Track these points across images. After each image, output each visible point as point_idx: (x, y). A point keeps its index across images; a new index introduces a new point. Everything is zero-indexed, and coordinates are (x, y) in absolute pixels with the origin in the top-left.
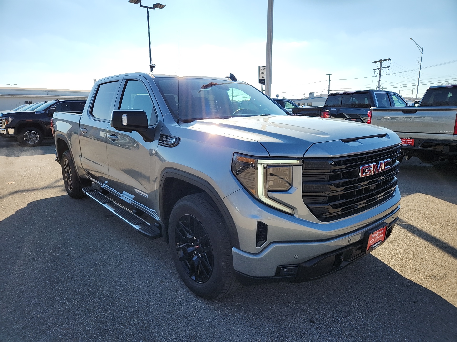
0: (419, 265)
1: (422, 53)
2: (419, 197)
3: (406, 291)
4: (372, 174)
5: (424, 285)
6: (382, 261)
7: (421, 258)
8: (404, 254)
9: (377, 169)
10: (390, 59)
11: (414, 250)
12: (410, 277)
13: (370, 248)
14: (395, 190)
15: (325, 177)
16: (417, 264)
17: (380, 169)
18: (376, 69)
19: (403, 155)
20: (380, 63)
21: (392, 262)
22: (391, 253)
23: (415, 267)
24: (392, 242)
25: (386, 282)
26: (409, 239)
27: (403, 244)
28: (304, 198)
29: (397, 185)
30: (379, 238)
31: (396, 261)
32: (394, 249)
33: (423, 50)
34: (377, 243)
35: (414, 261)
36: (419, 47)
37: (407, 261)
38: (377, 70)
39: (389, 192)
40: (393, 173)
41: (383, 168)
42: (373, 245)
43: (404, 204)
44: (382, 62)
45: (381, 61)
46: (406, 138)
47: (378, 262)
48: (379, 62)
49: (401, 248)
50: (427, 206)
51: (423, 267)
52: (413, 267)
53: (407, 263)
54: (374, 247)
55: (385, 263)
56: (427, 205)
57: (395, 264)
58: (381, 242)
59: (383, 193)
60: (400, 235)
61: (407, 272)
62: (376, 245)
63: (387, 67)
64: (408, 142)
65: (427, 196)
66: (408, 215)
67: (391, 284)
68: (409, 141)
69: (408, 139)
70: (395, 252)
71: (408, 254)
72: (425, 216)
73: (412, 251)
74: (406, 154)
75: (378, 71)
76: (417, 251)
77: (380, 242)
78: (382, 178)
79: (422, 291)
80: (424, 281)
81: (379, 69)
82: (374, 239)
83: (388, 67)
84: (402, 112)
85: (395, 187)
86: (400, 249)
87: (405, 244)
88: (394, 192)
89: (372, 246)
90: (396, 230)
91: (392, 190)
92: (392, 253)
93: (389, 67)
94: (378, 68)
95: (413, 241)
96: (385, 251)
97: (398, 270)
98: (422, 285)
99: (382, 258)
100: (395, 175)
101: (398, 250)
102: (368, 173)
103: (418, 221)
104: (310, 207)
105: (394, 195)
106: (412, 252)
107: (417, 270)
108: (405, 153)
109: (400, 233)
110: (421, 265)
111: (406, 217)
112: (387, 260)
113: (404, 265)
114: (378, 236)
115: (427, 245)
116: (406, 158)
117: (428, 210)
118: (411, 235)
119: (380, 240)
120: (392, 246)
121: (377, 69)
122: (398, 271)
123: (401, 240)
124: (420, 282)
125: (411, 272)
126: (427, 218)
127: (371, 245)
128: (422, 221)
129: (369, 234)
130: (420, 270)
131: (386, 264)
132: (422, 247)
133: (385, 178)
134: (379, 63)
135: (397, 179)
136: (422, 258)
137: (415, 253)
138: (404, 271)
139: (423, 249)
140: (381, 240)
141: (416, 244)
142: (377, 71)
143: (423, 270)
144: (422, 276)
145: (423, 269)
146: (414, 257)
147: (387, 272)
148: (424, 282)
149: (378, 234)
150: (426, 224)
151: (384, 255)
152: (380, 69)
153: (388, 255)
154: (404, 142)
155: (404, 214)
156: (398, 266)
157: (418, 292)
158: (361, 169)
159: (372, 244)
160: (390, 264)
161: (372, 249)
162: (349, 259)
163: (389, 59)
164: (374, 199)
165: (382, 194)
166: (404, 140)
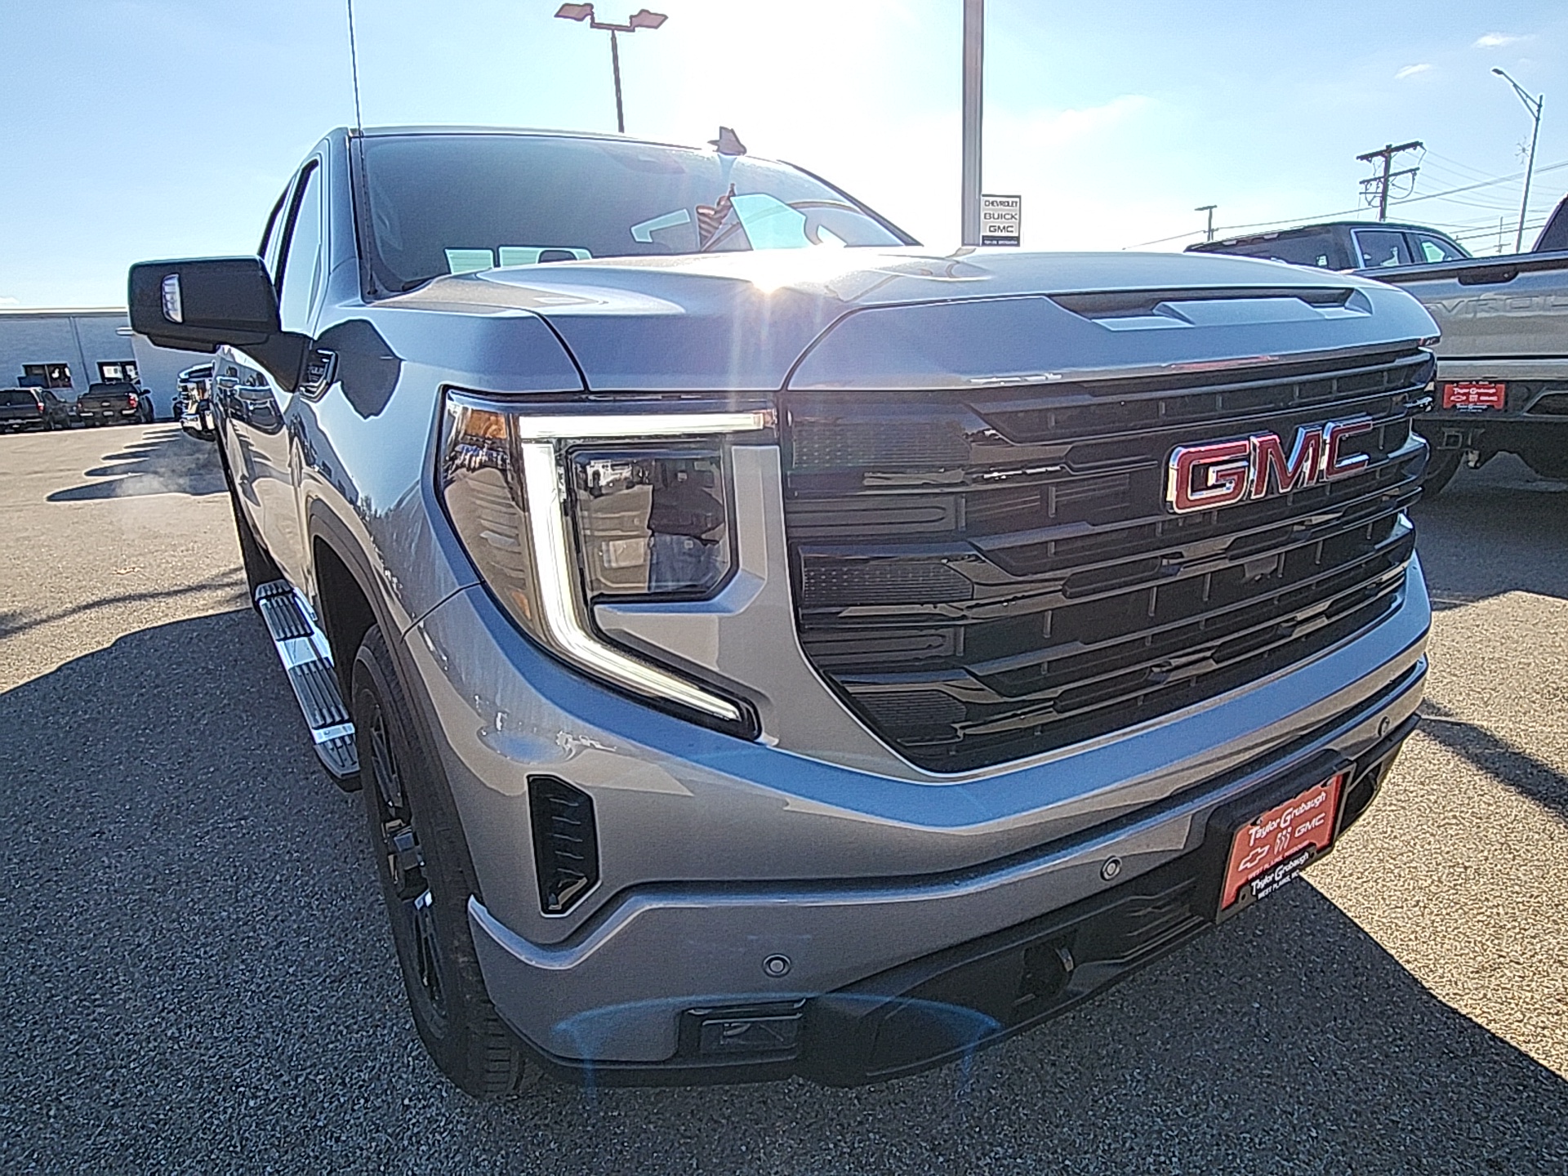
0: (1517, 930)
1: (1538, 119)
2: (1520, 607)
3: (1446, 1085)
4: (1253, 497)
5: (1547, 1055)
6: (1336, 907)
7: (1531, 896)
8: (1447, 871)
9: (1284, 469)
10: (1420, 144)
11: (1493, 849)
12: (1470, 1002)
13: (1241, 894)
14: (1404, 583)
15: (940, 513)
16: (1509, 926)
17: (1307, 466)
18: (1368, 181)
19: (1460, 445)
20: (1384, 159)
21: (1386, 914)
22: (1381, 861)
23: (1499, 945)
24: (1393, 808)
25: (1344, 1024)
26: (1470, 793)
27: (1442, 816)
28: (807, 637)
29: (1414, 554)
30: (1297, 835)
31: (1402, 907)
32: (1397, 842)
33: (1540, 106)
34: (1285, 861)
35: (1495, 910)
36: (1526, 98)
37: (1457, 911)
38: (1374, 183)
39: (1363, 595)
40: (1391, 497)
41: (1323, 464)
42: (1260, 877)
43: (1458, 638)
44: (1393, 154)
45: (1387, 153)
46: (1471, 382)
47: (1315, 911)
48: (1380, 157)
49: (1432, 839)
50: (1557, 644)
51: (1539, 946)
52: (1489, 943)
53: (1456, 921)
54: (1267, 886)
55: (1350, 915)
56: (1558, 639)
57: (1400, 924)
58: (1311, 856)
59: (1329, 603)
60: (1433, 773)
61: (1454, 971)
62: (1281, 873)
63: (1410, 171)
64: (1480, 394)
65: (1558, 604)
66: (1472, 682)
67: (1370, 1040)
68: (1486, 391)
69: (1481, 383)
70: (1404, 859)
71: (1466, 868)
72: (1548, 686)
73: (1486, 853)
74: (1469, 443)
75: (1378, 187)
76: (1511, 856)
77: (1307, 854)
78: (1316, 520)
79: (1532, 1094)
80: (1543, 1028)
81: (1379, 178)
82: (1267, 848)
83: (1414, 171)
84: (1456, 280)
85: (1400, 569)
86: (1429, 843)
87: (1455, 817)
88: (1394, 591)
89: (1254, 884)
90: (1416, 752)
91: (1380, 586)
92: (1388, 866)
93: (1418, 169)
94: (1377, 176)
95: (1489, 805)
96: (1358, 850)
97: (1413, 955)
98: (1532, 1054)
99: (1339, 887)
100: (1401, 504)
101: (1418, 847)
102: (1224, 491)
103: (1517, 709)
104: (850, 689)
105: (1394, 605)
106: (1487, 859)
107: (1508, 960)
108: (1465, 438)
109: (1430, 763)
110: (1527, 933)
111: (1461, 694)
112: (1360, 898)
113: (1444, 928)
114: (1290, 829)
115: (1561, 826)
116: (1473, 458)
117: (1559, 660)
118: (1481, 772)
119: (1306, 843)
120: (1389, 829)
121: (1375, 179)
122: (1408, 962)
123: (1433, 798)
124: (1523, 1035)
125: (1477, 972)
126: (1556, 696)
127: (1250, 877)
128: (1532, 712)
129: (1235, 825)
130: (1522, 961)
131: (1356, 920)
132: (1536, 836)
133: (1338, 518)
134: (1379, 161)
135: (1410, 525)
136: (1535, 894)
137: (1499, 867)
138: (1442, 961)
139: (1541, 843)
140: (1311, 845)
141: (1503, 818)
142: (1373, 187)
143: (1540, 961)
144: (1532, 998)
145: (1540, 957)
146: (1495, 887)
147: (1359, 964)
148: (1546, 1032)
149: (1289, 818)
150: (1554, 723)
151: (1351, 875)
152: (1386, 178)
153: (1366, 873)
154: (1464, 398)
155: (1454, 678)
156: (1412, 937)
157: (1515, 1100)
158: (1173, 464)
159: (1258, 872)
160: (1375, 923)
161: (1257, 896)
162: (1123, 952)
163: (1414, 145)
164: (1274, 634)
165: (1323, 606)
166: (1461, 388)
